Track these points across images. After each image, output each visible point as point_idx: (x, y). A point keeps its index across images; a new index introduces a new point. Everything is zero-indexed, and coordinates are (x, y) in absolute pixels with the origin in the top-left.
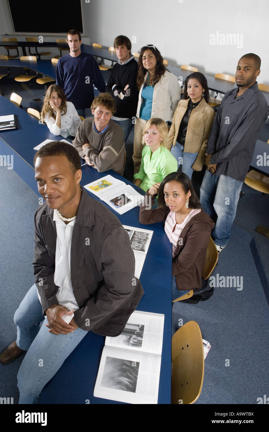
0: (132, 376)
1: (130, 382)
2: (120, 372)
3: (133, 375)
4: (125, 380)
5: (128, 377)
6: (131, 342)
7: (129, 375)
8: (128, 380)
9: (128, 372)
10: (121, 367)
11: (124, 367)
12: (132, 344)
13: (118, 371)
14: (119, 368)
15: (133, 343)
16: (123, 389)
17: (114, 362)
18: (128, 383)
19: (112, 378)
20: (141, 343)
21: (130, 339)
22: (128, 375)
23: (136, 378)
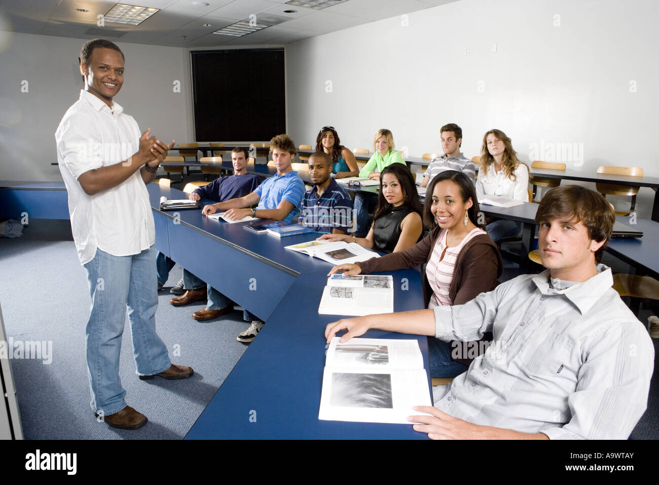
0: (383, 392)
1: (381, 399)
2: (359, 389)
3: (384, 390)
4: (372, 397)
5: (375, 393)
6: (370, 357)
7: (376, 390)
8: (375, 396)
9: (374, 387)
10: (361, 382)
11: (366, 381)
12: (371, 361)
13: (356, 388)
14: (357, 383)
15: (373, 359)
16: (371, 407)
17: (347, 377)
18: (377, 400)
19: (349, 397)
20: (387, 359)
21: (367, 355)
22: (374, 391)
23: (389, 393)
